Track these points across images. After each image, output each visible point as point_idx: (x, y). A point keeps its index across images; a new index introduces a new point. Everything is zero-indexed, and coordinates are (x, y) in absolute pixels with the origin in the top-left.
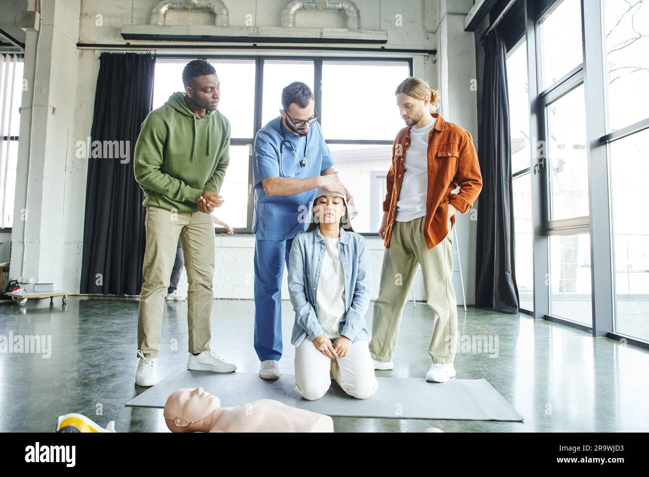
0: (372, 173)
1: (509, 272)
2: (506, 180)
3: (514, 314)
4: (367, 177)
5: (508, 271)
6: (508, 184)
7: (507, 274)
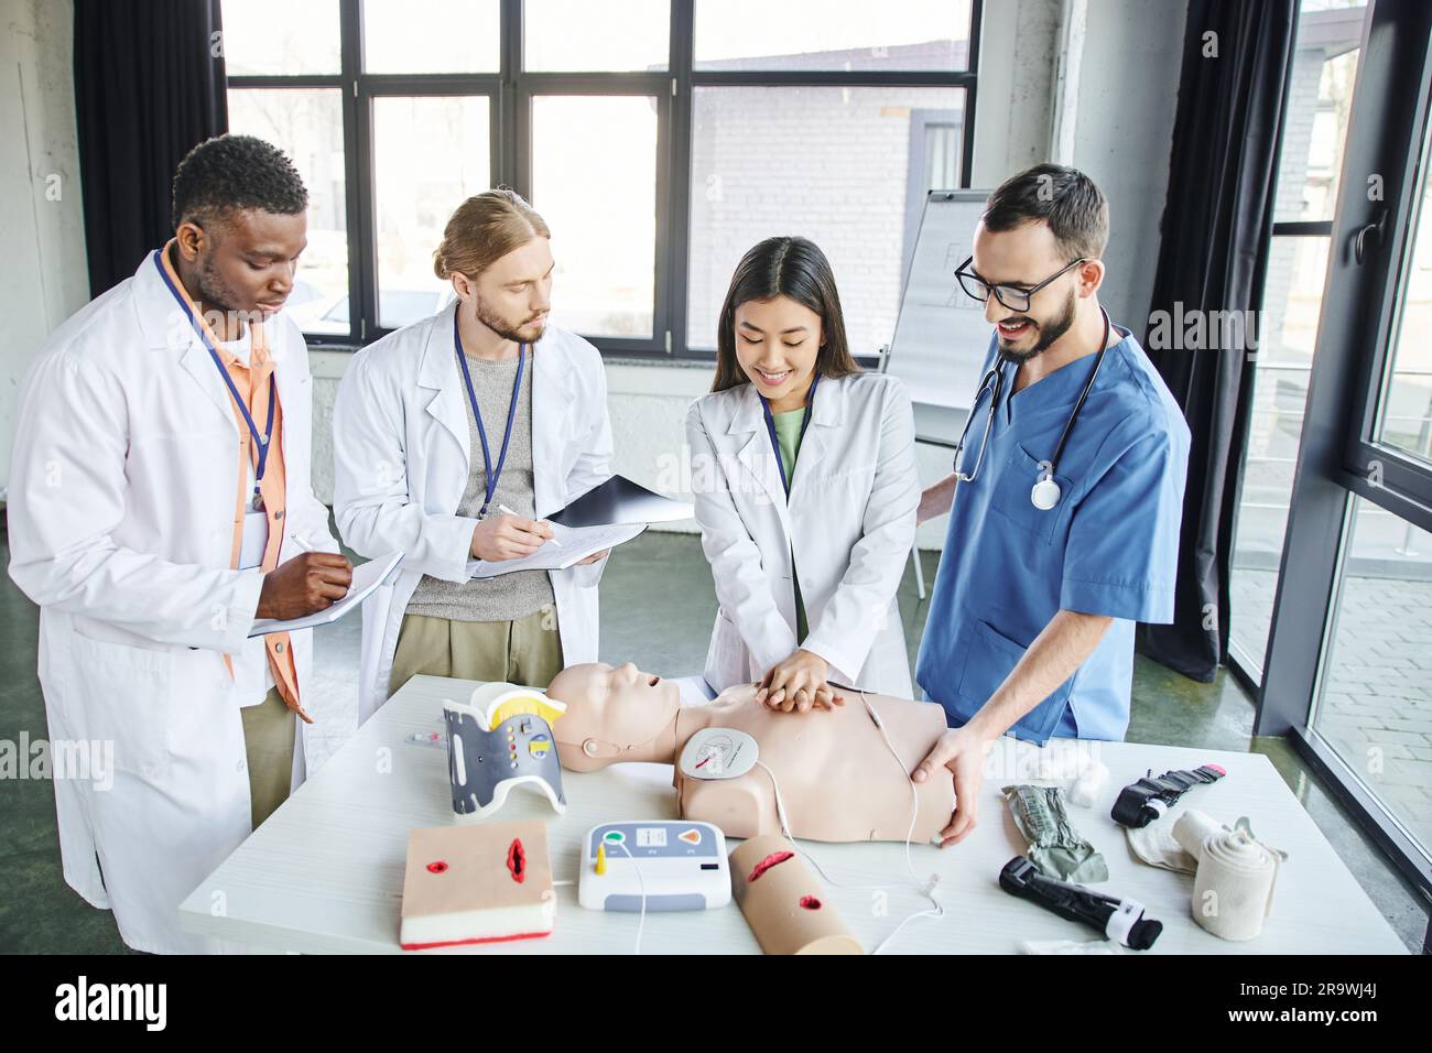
0: (915, 114)
1: (1210, 552)
2: (1245, 252)
3: (1201, 681)
4: (903, 123)
5: (1206, 547)
6: (1252, 263)
7: (1203, 556)
